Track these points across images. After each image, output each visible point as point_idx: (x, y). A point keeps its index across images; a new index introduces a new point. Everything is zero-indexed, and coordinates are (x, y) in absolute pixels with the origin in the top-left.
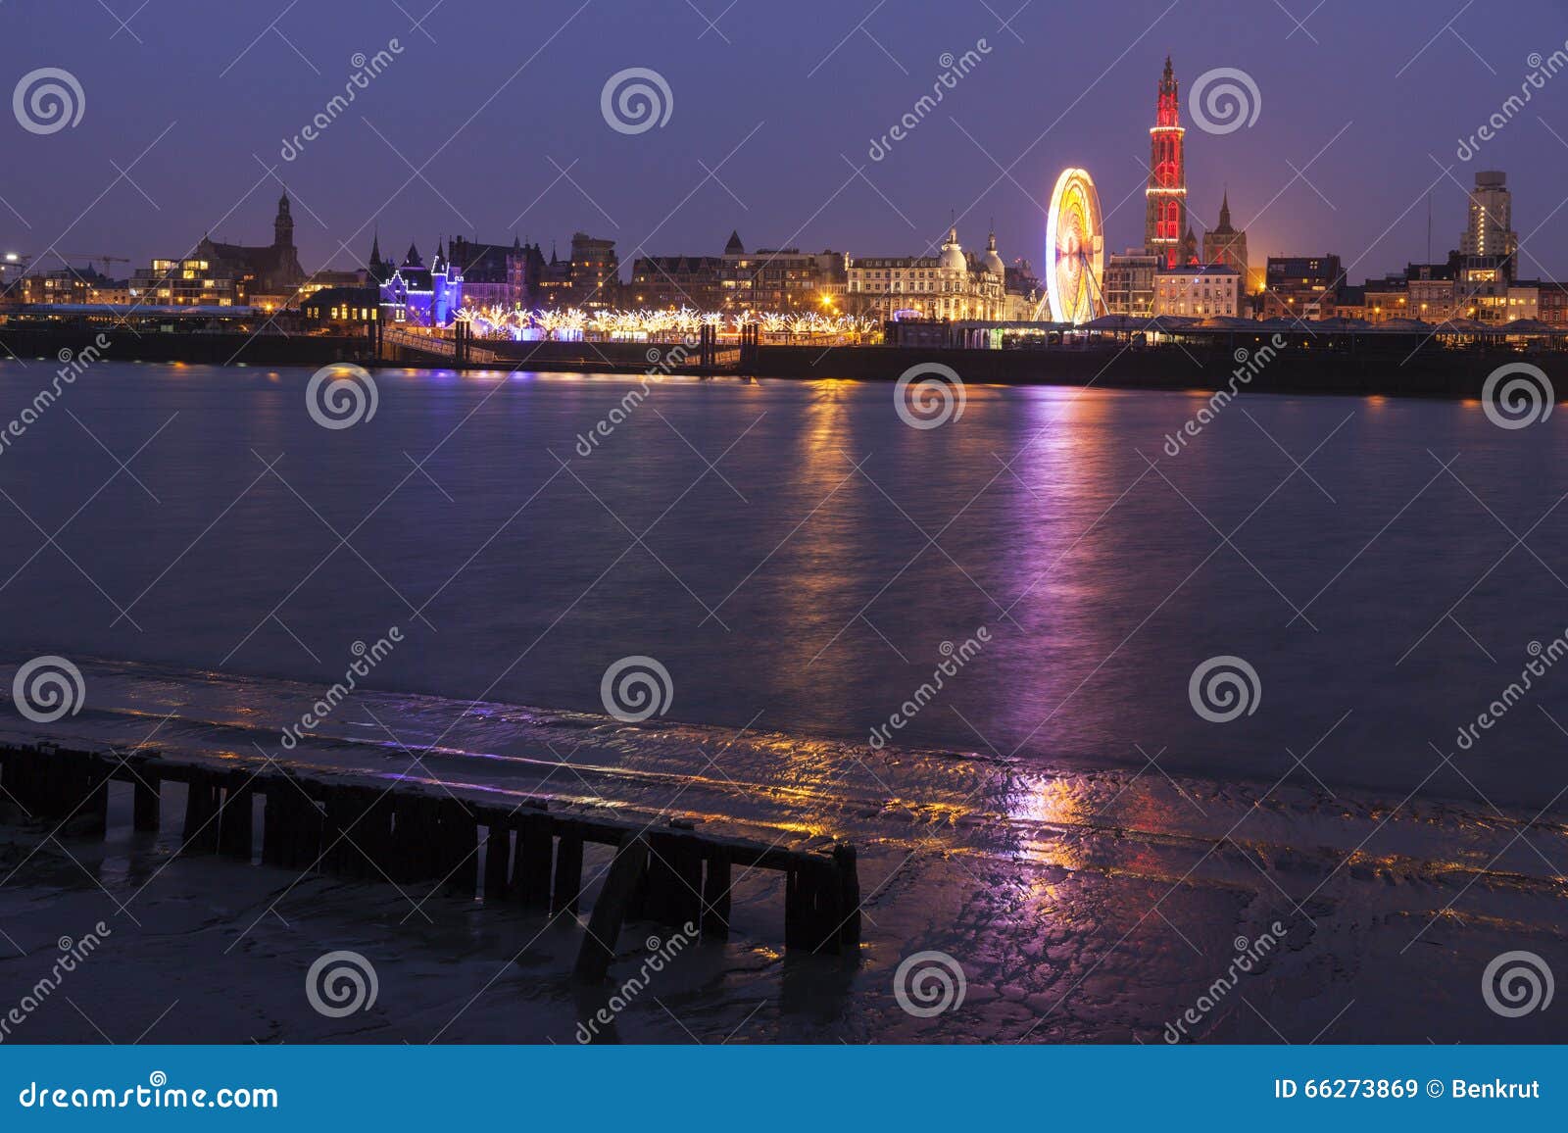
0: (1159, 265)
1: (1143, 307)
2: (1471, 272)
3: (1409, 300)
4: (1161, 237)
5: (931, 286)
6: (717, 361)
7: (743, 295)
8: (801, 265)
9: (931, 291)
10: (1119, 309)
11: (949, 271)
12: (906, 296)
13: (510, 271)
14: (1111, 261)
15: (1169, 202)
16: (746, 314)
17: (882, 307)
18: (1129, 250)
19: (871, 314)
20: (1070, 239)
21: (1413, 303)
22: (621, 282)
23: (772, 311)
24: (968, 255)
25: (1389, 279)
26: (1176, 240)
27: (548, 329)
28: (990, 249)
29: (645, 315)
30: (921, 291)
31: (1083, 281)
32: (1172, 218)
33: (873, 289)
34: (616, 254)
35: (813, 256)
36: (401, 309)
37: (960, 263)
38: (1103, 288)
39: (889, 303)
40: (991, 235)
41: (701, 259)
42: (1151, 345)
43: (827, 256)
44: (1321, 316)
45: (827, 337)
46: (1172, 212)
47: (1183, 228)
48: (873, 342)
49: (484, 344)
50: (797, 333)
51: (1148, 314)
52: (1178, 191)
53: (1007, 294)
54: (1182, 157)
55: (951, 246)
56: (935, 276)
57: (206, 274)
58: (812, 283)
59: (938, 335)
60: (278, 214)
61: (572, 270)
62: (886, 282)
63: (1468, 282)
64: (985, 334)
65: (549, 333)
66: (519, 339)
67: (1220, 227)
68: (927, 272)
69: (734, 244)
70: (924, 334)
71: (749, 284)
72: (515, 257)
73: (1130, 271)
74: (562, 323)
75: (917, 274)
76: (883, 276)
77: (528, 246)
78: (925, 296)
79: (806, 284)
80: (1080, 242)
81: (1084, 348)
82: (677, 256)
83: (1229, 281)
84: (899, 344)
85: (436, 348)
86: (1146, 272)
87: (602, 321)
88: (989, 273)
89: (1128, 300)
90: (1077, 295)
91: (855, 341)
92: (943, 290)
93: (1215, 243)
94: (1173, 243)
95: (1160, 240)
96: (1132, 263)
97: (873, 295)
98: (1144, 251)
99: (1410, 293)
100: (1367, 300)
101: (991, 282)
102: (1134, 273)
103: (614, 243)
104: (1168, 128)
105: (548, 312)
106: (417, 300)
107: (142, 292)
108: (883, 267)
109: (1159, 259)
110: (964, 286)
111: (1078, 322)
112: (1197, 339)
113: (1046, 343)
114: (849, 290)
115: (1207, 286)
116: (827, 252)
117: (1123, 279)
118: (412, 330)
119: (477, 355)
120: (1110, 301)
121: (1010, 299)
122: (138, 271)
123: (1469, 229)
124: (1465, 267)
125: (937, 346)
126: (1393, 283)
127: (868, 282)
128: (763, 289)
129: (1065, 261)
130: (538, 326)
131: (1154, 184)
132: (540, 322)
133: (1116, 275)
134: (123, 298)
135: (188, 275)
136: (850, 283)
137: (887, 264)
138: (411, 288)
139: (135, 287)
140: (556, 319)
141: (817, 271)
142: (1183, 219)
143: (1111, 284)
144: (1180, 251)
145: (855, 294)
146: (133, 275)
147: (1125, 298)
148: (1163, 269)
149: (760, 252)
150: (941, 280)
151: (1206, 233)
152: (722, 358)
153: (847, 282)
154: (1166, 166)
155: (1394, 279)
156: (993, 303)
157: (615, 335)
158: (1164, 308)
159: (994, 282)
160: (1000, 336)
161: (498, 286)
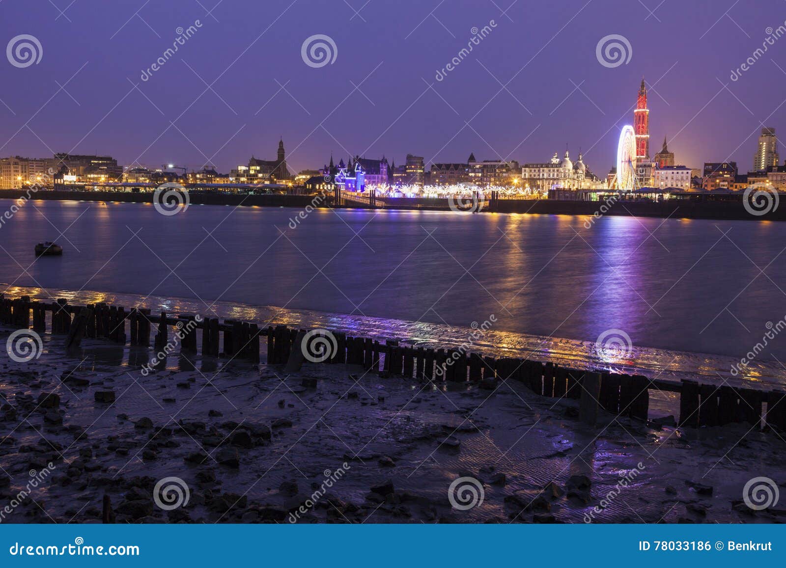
0: (656, 166)
5: (558, 176)
8: (502, 166)
9: (557, 177)
11: (565, 169)
12: (547, 179)
13: (381, 170)
15: (641, 141)
24: (572, 162)
25: (758, 172)
28: (580, 160)
30: (554, 177)
33: (533, 176)
34: (424, 163)
35: (507, 163)
36: (343, 185)
37: (570, 165)
38: (636, 175)
40: (580, 154)
43: (513, 163)
44: (728, 187)
46: (643, 145)
49: (380, 199)
53: (586, 178)
55: (567, 158)
56: (559, 171)
57: (259, 172)
58: (508, 174)
60: (278, 148)
61: (407, 169)
62: (538, 173)
65: (404, 194)
66: (393, 197)
67: (662, 151)
68: (556, 169)
69: (472, 158)
70: (567, 195)
71: (480, 175)
72: (383, 164)
73: (644, 169)
75: (552, 170)
76: (537, 171)
79: (506, 175)
82: (449, 163)
83: (687, 173)
84: (556, 199)
85: (361, 200)
86: (650, 169)
88: (579, 170)
91: (537, 198)
92: (563, 176)
93: (661, 158)
96: (644, 165)
97: (532, 179)
100: (748, 180)
103: (423, 157)
104: (642, 110)
106: (350, 181)
107: (234, 179)
108: (537, 167)
110: (571, 175)
114: (523, 176)
115: (677, 175)
118: (349, 193)
119: (378, 203)
122: (232, 170)
125: (573, 199)
126: (760, 173)
127: (531, 173)
128: (487, 177)
130: (401, 192)
132: (401, 190)
134: (227, 181)
135: (252, 172)
136: (523, 174)
137: (539, 166)
138: (347, 176)
139: (232, 177)
140: (406, 189)
141: (509, 169)
143: (638, 174)
145: (525, 179)
146: (230, 171)
149: (485, 162)
150: (562, 172)
154: (641, 126)
156: (581, 181)
159: (581, 174)
161: (376, 175)
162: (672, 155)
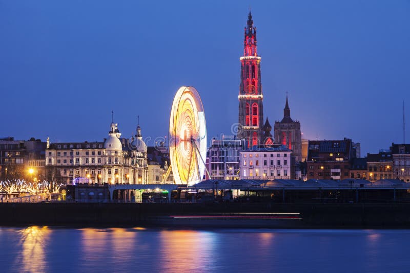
0: (242, 146)
1: (233, 172)
3: (393, 166)
4: (248, 125)
5: (99, 161)
8: (15, 148)
9: (100, 164)
10: (218, 175)
11: (110, 151)
12: (83, 167)
14: (213, 144)
15: (252, 103)
17: (68, 174)
18: (223, 137)
19: (60, 179)
20: (185, 131)
21: (395, 169)
24: (123, 140)
25: (381, 153)
26: (258, 127)
28: (138, 136)
30: (93, 164)
31: (194, 157)
32: (255, 113)
33: (62, 163)
35: (23, 142)
37: (118, 145)
38: (207, 161)
39: (73, 172)
40: (139, 127)
42: (236, 198)
43: (33, 142)
44: (341, 177)
46: (255, 109)
47: (261, 120)
48: (59, 199)
50: (10, 194)
51: (237, 177)
52: (258, 96)
53: (149, 164)
54: (260, 75)
55: (112, 134)
56: (102, 154)
58: (22, 160)
59: (101, 194)
62: (70, 158)
64: (132, 192)
67: (283, 119)
68: (96, 152)
70: (92, 194)
73: (225, 149)
75: (90, 153)
76: (68, 154)
78: (96, 167)
79: (18, 161)
80: (191, 132)
81: (194, 201)
83: (285, 155)
84: (76, 200)
86: (234, 150)
88: (137, 151)
89: (223, 169)
90: (190, 165)
91: (47, 199)
92: (107, 163)
93: (281, 129)
94: (256, 129)
95: (248, 127)
96: (226, 145)
97: (62, 167)
98: (233, 137)
99: (394, 162)
100: (368, 166)
101: (139, 157)
102: (227, 152)
104: (251, 57)
108: (68, 149)
109: (243, 142)
110: (120, 160)
111: (191, 184)
112: (263, 194)
113: (169, 198)
114: (47, 164)
115: (272, 159)
116: (32, 140)
117: (220, 155)
120: (212, 169)
121: (151, 167)
126: (383, 156)
127: (59, 159)
129: (182, 144)
131: (243, 92)
133: (216, 152)
136: (47, 159)
137: (71, 147)
141: (25, 151)
142: (261, 114)
143: (213, 158)
144: (260, 134)
145: (50, 167)
147: (222, 167)
148: (246, 148)
150: (106, 156)
151: (276, 123)
153: (45, 159)
154: (250, 80)
155: (384, 153)
156: (140, 171)
158: (245, 174)
159: (141, 157)
160: (142, 193)
162: (297, 125)
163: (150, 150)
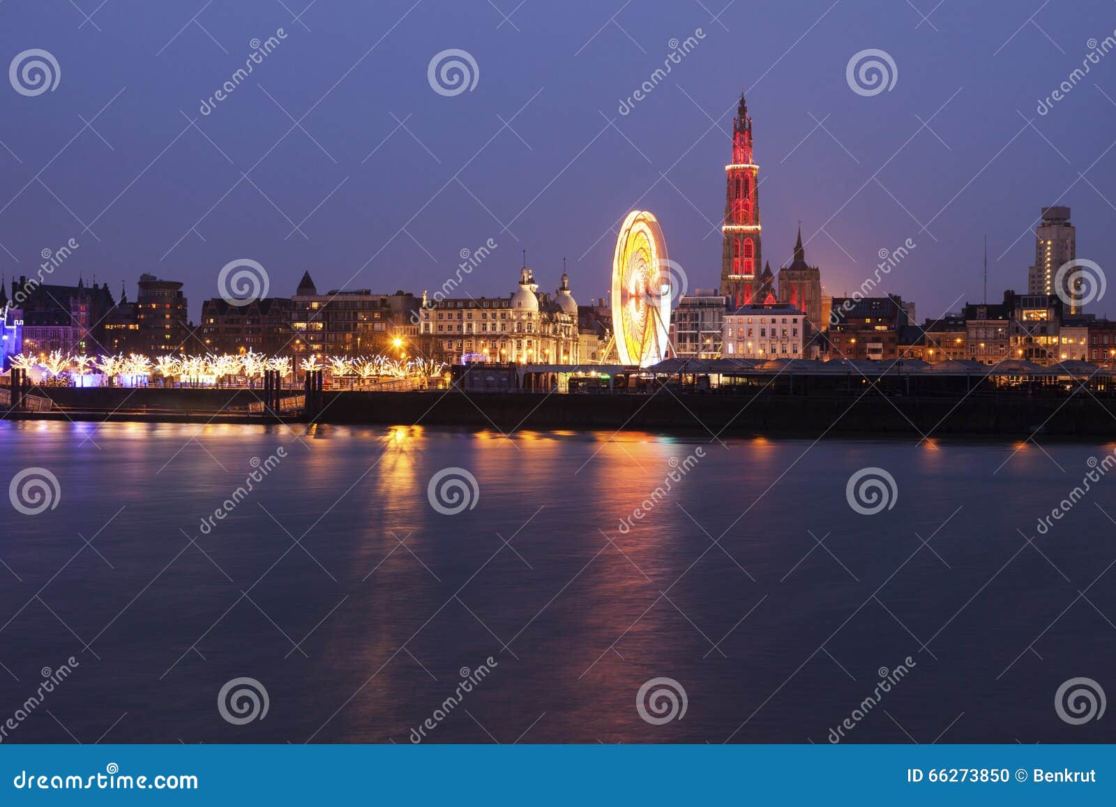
0: (727, 306)
1: (712, 347)
2: (1025, 312)
3: (966, 339)
4: (737, 273)
5: (503, 327)
6: (282, 407)
7: (314, 337)
8: (372, 306)
9: (504, 332)
10: (688, 350)
11: (520, 312)
12: (478, 337)
13: (74, 313)
14: (680, 301)
16: (313, 359)
17: (454, 348)
18: (697, 291)
19: (441, 356)
20: (636, 282)
21: (970, 344)
22: (191, 323)
23: (341, 355)
25: (948, 318)
26: (752, 277)
27: (110, 374)
28: (563, 289)
29: (212, 359)
30: (494, 333)
31: (650, 323)
32: (748, 254)
33: (446, 331)
35: (385, 297)
37: (532, 304)
38: (671, 329)
39: (461, 345)
40: (565, 275)
41: (273, 299)
42: (715, 387)
43: (400, 297)
44: (883, 356)
45: (393, 382)
46: (748, 248)
47: (758, 264)
48: (441, 387)
49: (42, 390)
50: (365, 377)
51: (717, 355)
52: (754, 227)
53: (580, 333)
54: (756, 193)
55: (523, 286)
56: (507, 317)
58: (384, 324)
59: (505, 379)
61: (138, 311)
63: (1022, 322)
64: (553, 376)
65: (111, 379)
66: (78, 385)
67: (793, 264)
68: (498, 313)
69: (307, 285)
70: (490, 378)
71: (320, 325)
72: (79, 300)
73: (699, 311)
74: (124, 367)
75: (489, 315)
76: (455, 317)
77: (96, 286)
78: (497, 337)
79: (377, 326)
80: (647, 285)
81: (649, 391)
83: (795, 321)
86: (714, 312)
87: (166, 365)
88: (562, 313)
89: (697, 341)
90: (644, 335)
91: (421, 386)
92: (516, 331)
93: (790, 279)
94: (749, 280)
95: (736, 276)
96: (700, 304)
97: (445, 337)
98: (712, 291)
99: (968, 333)
101: (564, 322)
102: (702, 313)
103: (181, 284)
105: (110, 357)
108: (455, 308)
109: (727, 299)
110: (536, 327)
111: (645, 364)
112: (758, 381)
113: (611, 386)
115: (773, 326)
116: (400, 293)
117: (691, 320)
119: (34, 403)
120: (680, 341)
121: (584, 338)
123: (1037, 262)
124: (1019, 307)
125: (502, 390)
126: (952, 323)
127: (439, 323)
128: (335, 330)
129: (633, 302)
130: (100, 372)
131: (730, 221)
132: (101, 367)
133: (685, 316)
136: (421, 324)
137: (460, 305)
140: (118, 364)
141: (389, 312)
142: (758, 256)
144: (755, 287)
145: (427, 336)
147: (694, 338)
148: (730, 309)
149: (332, 293)
150: (513, 321)
151: (782, 269)
152: (286, 404)
155: (953, 318)
157: (183, 379)
158: (731, 349)
159: (568, 322)
160: (568, 378)
161: (62, 328)
162: (815, 272)
163: (583, 311)
